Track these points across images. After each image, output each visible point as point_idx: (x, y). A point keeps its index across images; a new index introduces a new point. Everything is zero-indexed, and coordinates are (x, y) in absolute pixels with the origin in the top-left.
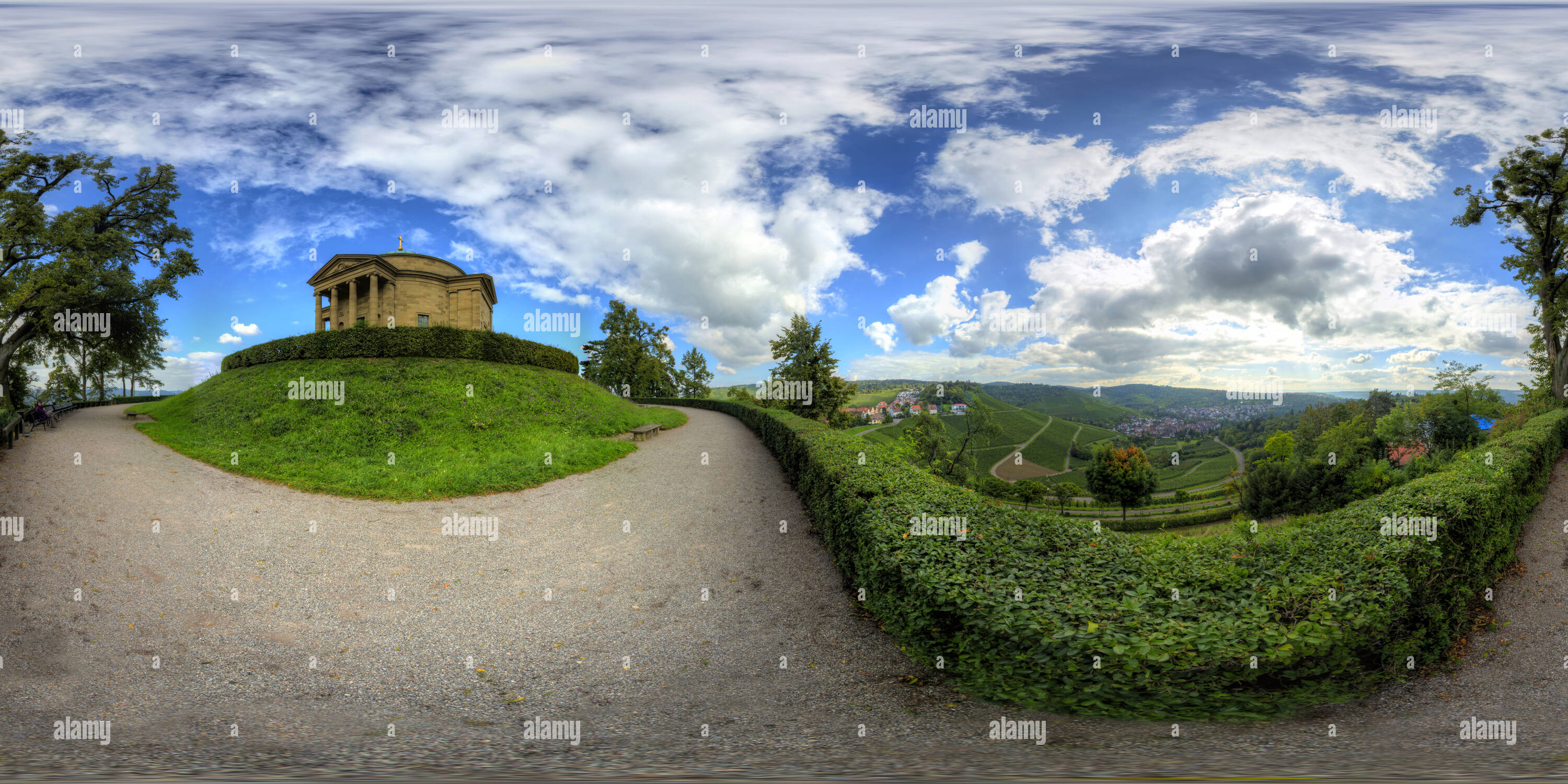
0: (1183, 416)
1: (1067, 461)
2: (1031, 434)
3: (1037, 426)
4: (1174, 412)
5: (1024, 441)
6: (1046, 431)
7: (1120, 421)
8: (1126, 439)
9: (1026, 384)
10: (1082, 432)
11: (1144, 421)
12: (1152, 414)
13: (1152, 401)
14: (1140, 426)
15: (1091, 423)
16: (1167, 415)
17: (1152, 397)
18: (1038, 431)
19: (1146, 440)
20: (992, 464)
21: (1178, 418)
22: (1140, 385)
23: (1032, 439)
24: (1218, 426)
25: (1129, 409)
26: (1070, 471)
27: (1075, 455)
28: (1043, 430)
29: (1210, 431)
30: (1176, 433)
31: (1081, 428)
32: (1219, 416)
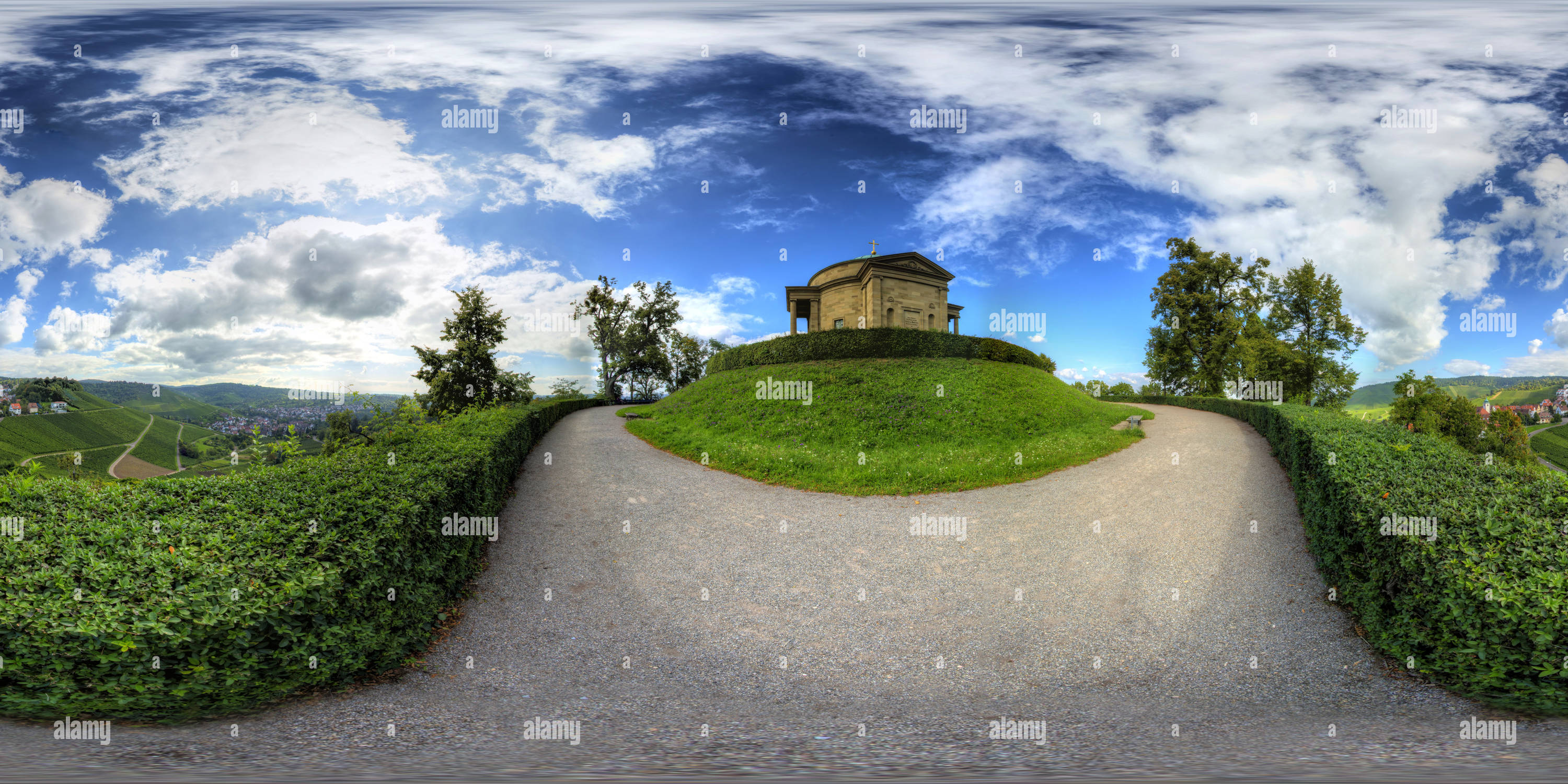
0: (275, 416)
1: (178, 460)
2: (137, 432)
3: (142, 424)
4: (265, 411)
5: (133, 440)
6: (151, 429)
7: (213, 419)
8: (225, 438)
9: (120, 382)
10: (184, 430)
11: (237, 420)
12: (244, 413)
13: (242, 400)
14: (234, 425)
15: (189, 421)
16: (259, 414)
17: (242, 396)
18: (143, 429)
19: (245, 438)
20: (109, 464)
21: (269, 418)
22: (230, 384)
23: (140, 438)
24: (312, 426)
25: (220, 408)
26: (184, 469)
27: (185, 453)
28: (147, 429)
29: (308, 431)
30: (273, 432)
31: (182, 427)
32: (310, 416)
